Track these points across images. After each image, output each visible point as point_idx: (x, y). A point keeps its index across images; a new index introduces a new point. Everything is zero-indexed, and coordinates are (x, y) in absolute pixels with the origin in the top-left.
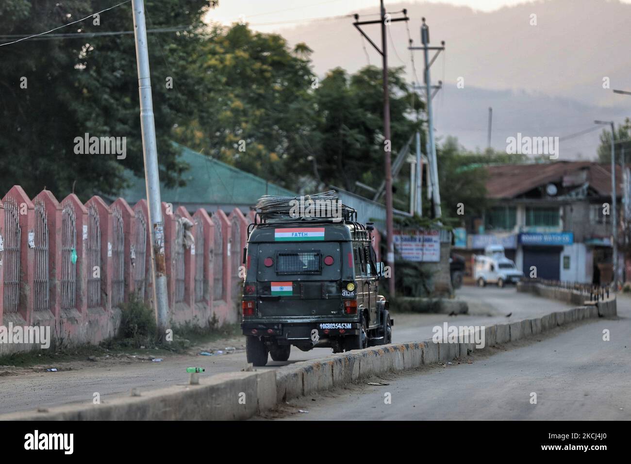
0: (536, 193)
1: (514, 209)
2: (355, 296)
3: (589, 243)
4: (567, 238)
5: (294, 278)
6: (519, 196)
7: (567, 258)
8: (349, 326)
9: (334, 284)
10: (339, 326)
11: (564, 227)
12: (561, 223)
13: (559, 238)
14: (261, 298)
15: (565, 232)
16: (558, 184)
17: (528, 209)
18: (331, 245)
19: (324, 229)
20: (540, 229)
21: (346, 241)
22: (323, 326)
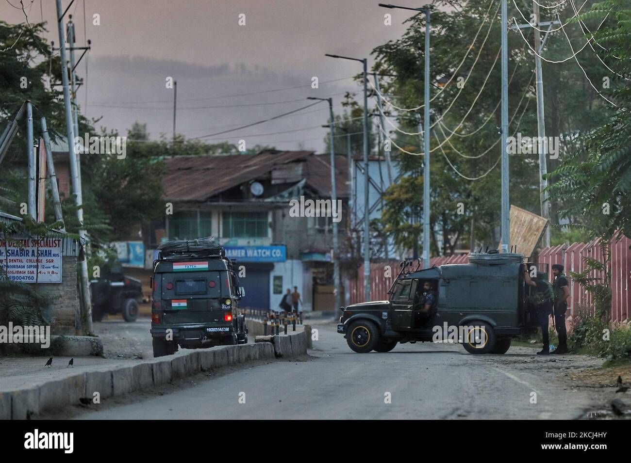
0: (236, 193)
1: (207, 216)
2: (231, 308)
3: (306, 259)
4: (278, 253)
5: (188, 297)
6: (214, 198)
7: (279, 278)
8: (227, 329)
9: (216, 300)
10: (221, 329)
11: (274, 238)
12: (270, 231)
13: (268, 253)
14: (165, 312)
15: (274, 245)
16: (266, 182)
17: (225, 215)
18: (213, 273)
19: (207, 262)
20: (242, 242)
21: (223, 271)
22: (209, 330)
